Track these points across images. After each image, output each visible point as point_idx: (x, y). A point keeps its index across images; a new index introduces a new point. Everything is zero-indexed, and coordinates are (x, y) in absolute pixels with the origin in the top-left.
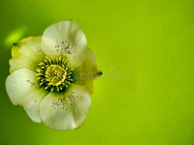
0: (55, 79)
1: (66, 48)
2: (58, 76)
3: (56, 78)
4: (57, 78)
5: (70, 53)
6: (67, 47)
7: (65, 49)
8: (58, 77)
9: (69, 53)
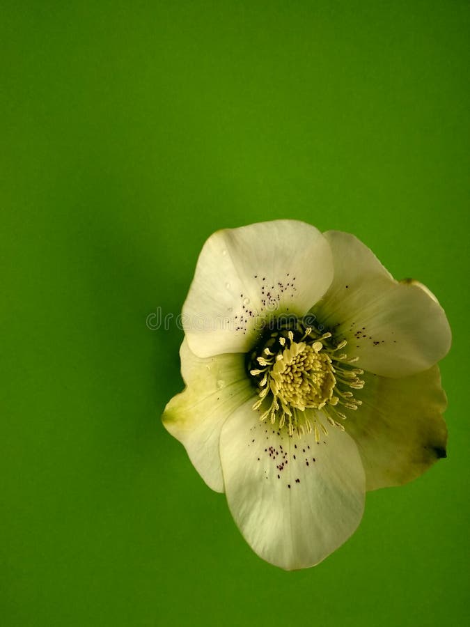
0: (302, 364)
1: (283, 464)
2: (296, 376)
3: (303, 369)
4: (299, 370)
5: (269, 452)
6: (281, 469)
7: (286, 462)
8: (297, 372)
9: (272, 450)
